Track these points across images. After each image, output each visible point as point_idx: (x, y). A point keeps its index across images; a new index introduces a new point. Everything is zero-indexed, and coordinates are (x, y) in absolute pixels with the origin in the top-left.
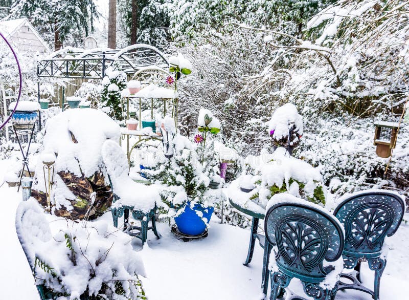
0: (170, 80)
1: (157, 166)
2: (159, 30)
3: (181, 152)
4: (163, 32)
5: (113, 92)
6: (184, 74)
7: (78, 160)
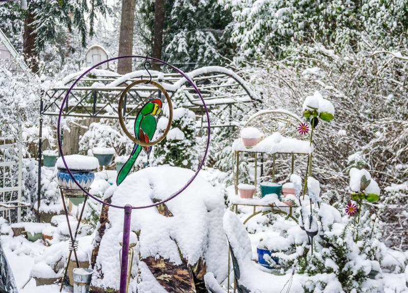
0: (303, 129)
1: (289, 249)
2: (202, 33)
3: (330, 227)
4: (210, 38)
5: (175, 141)
6: (324, 120)
7: (175, 240)
